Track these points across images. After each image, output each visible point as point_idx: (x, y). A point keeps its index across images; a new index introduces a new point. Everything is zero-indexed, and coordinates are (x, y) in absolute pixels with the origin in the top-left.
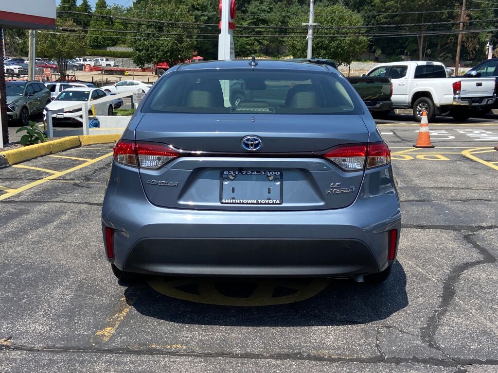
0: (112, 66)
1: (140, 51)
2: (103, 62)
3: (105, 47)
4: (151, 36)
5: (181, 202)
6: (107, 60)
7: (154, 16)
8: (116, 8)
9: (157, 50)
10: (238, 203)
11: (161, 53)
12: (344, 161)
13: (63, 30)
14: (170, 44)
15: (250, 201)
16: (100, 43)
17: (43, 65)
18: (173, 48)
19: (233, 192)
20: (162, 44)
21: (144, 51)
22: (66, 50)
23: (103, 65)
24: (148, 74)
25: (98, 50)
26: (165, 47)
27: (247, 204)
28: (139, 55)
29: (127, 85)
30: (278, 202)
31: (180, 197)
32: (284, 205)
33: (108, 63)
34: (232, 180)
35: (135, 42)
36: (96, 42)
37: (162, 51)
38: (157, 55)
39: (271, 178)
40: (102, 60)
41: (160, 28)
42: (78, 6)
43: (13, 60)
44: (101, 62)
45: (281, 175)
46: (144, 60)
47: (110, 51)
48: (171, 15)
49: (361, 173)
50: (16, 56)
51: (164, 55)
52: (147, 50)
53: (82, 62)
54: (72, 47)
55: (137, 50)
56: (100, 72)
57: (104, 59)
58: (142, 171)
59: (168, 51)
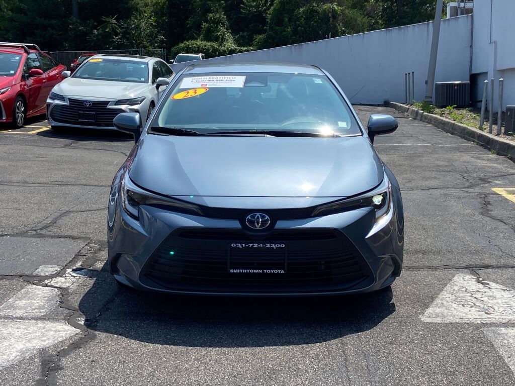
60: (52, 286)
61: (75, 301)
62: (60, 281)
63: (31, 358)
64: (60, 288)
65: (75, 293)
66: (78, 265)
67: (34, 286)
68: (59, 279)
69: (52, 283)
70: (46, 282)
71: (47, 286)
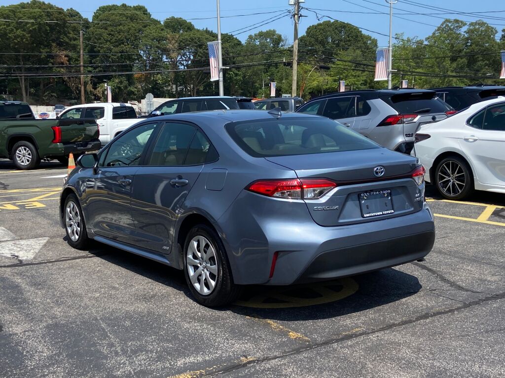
5: (341, 221)
10: (373, 216)
15: (379, 214)
19: (368, 208)
27: (378, 215)
30: (393, 211)
31: (338, 218)
32: (395, 213)
34: (367, 199)
39: (386, 195)
45: (391, 192)
58: (307, 201)
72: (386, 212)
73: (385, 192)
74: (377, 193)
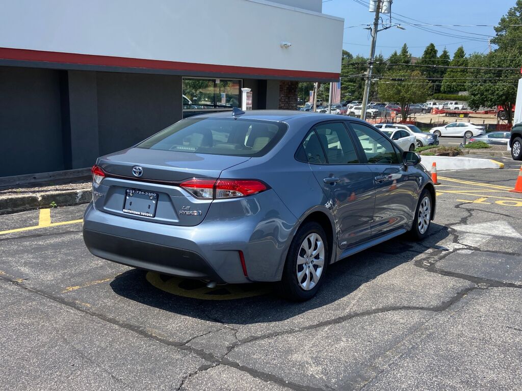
0: (460, 109)
1: (475, 95)
2: (452, 106)
3: (457, 92)
4: (487, 81)
5: (105, 208)
6: (456, 104)
7: (494, 63)
8: (476, 56)
9: (492, 94)
11: (496, 97)
12: (202, 191)
13: (392, 80)
14: (506, 89)
16: (453, 88)
17: (396, 108)
18: (509, 92)
19: (131, 205)
20: (498, 89)
21: (479, 95)
22: (408, 96)
23: (451, 108)
24: (492, 117)
25: (450, 95)
26: (501, 91)
27: (135, 214)
28: (473, 99)
29: (457, 126)
30: (152, 216)
31: (104, 205)
32: (155, 218)
33: (457, 106)
34: (132, 196)
35: (471, 87)
36: (449, 88)
37: (497, 94)
38: (491, 99)
39: (151, 198)
40: (451, 104)
41: (499, 74)
42: (438, 57)
43: (377, 104)
44: (449, 106)
45: (158, 196)
46: (478, 104)
47: (462, 95)
48: (512, 61)
49: (210, 201)
50: (380, 101)
51: (498, 98)
52: (482, 94)
53: (431, 106)
54: (414, 93)
55: (472, 94)
56: (444, 114)
57: (454, 102)
59: (503, 95)
60: (463, 244)
61: (451, 237)
62: (457, 246)
63: (470, 223)
64: (458, 243)
65: (450, 240)
66: (444, 252)
67: (473, 246)
68: (457, 247)
69: (462, 246)
70: (466, 247)
71: (466, 245)
72: (144, 214)
73: (150, 195)
74: (143, 193)
